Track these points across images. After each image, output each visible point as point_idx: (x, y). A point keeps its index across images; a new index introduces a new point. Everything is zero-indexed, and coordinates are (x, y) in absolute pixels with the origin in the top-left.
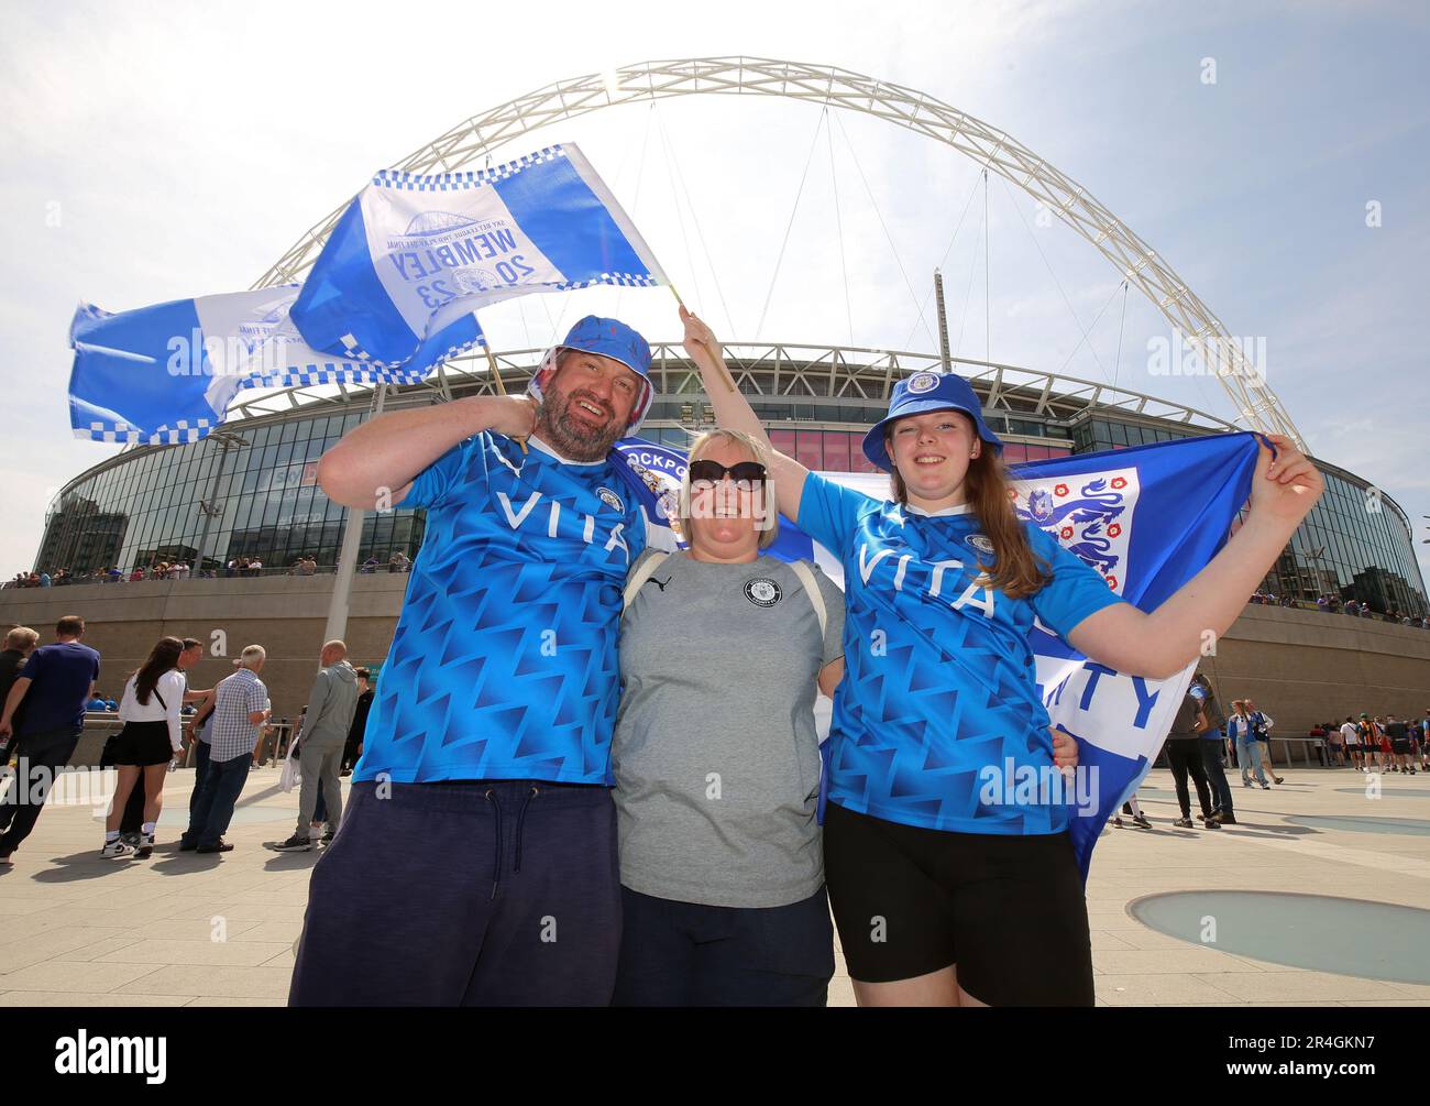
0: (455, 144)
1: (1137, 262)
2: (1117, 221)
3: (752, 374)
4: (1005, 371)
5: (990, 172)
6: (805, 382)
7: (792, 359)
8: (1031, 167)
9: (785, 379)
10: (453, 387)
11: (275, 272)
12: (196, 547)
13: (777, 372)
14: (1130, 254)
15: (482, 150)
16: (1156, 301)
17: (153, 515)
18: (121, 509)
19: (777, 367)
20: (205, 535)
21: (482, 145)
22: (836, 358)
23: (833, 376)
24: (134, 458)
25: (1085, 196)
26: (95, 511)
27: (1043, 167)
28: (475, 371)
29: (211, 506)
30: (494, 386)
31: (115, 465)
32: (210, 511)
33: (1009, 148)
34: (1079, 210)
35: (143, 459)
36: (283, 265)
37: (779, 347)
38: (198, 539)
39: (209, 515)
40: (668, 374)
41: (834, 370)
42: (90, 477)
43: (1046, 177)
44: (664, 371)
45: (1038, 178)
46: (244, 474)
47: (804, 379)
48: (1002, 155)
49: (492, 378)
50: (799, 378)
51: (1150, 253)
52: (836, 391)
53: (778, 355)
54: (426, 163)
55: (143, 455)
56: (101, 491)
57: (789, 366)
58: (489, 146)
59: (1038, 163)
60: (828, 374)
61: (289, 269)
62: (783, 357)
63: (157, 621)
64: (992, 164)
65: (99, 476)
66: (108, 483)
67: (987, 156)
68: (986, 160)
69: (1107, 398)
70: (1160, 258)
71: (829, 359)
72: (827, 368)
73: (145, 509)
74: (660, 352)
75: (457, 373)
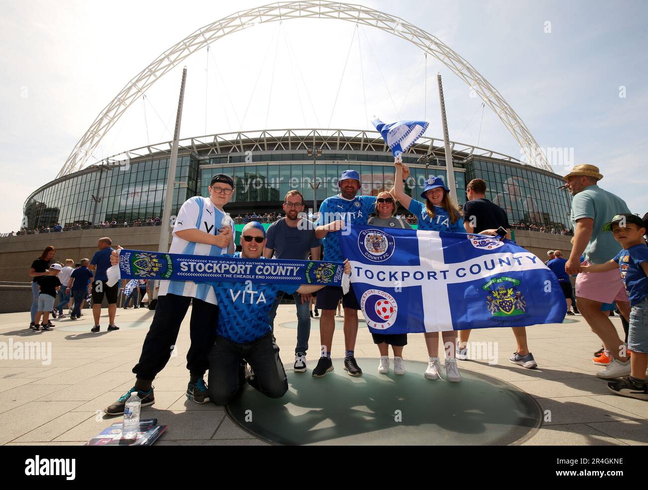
0: (193, 41)
1: (488, 94)
2: (481, 76)
3: (327, 143)
4: (435, 141)
5: (428, 54)
6: (350, 146)
7: (345, 136)
8: (446, 52)
9: (342, 145)
10: (198, 150)
11: (116, 100)
12: (91, 221)
13: (338, 142)
14: (486, 91)
15: (205, 44)
16: (496, 112)
17: (70, 207)
18: (56, 206)
19: (338, 140)
20: (94, 215)
21: (206, 41)
22: (363, 135)
23: (362, 143)
24: (60, 182)
25: (468, 65)
26: (44, 207)
27: (451, 52)
28: (207, 142)
29: (97, 197)
30: (216, 149)
31: (52, 185)
32: (97, 200)
33: (436, 43)
34: (465, 71)
35: (64, 182)
36: (119, 97)
37: (339, 131)
38: (91, 216)
39: (96, 201)
40: (291, 143)
41: (362, 141)
42: (41, 191)
43: (452, 57)
44: (290, 142)
45: (449, 57)
46: (109, 188)
47: (350, 145)
48: (433, 47)
49: (215, 145)
50: (348, 145)
51: (494, 91)
52: (364, 149)
53: (339, 134)
54: (180, 50)
55: (64, 181)
56: (46, 197)
57: (343, 139)
58: (209, 42)
59: (448, 50)
60: (360, 143)
61: (122, 98)
62: (341, 135)
63: (77, 248)
64: (429, 51)
65: (45, 190)
66: (49, 193)
67: (427, 47)
68: (426, 49)
69: (477, 152)
70: (499, 93)
71: (361, 136)
72: (359, 140)
73: (67, 204)
74: (288, 133)
75: (200, 143)
